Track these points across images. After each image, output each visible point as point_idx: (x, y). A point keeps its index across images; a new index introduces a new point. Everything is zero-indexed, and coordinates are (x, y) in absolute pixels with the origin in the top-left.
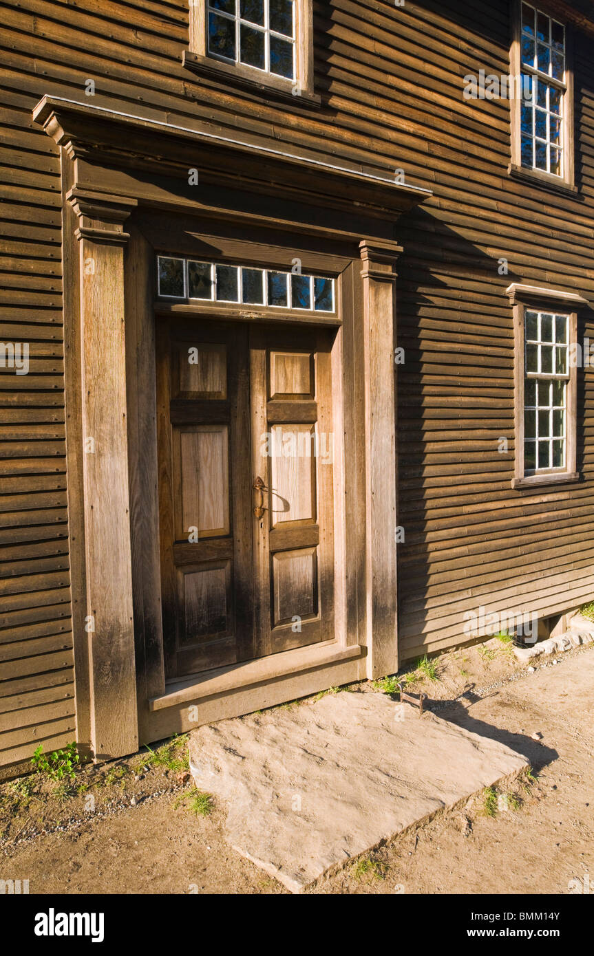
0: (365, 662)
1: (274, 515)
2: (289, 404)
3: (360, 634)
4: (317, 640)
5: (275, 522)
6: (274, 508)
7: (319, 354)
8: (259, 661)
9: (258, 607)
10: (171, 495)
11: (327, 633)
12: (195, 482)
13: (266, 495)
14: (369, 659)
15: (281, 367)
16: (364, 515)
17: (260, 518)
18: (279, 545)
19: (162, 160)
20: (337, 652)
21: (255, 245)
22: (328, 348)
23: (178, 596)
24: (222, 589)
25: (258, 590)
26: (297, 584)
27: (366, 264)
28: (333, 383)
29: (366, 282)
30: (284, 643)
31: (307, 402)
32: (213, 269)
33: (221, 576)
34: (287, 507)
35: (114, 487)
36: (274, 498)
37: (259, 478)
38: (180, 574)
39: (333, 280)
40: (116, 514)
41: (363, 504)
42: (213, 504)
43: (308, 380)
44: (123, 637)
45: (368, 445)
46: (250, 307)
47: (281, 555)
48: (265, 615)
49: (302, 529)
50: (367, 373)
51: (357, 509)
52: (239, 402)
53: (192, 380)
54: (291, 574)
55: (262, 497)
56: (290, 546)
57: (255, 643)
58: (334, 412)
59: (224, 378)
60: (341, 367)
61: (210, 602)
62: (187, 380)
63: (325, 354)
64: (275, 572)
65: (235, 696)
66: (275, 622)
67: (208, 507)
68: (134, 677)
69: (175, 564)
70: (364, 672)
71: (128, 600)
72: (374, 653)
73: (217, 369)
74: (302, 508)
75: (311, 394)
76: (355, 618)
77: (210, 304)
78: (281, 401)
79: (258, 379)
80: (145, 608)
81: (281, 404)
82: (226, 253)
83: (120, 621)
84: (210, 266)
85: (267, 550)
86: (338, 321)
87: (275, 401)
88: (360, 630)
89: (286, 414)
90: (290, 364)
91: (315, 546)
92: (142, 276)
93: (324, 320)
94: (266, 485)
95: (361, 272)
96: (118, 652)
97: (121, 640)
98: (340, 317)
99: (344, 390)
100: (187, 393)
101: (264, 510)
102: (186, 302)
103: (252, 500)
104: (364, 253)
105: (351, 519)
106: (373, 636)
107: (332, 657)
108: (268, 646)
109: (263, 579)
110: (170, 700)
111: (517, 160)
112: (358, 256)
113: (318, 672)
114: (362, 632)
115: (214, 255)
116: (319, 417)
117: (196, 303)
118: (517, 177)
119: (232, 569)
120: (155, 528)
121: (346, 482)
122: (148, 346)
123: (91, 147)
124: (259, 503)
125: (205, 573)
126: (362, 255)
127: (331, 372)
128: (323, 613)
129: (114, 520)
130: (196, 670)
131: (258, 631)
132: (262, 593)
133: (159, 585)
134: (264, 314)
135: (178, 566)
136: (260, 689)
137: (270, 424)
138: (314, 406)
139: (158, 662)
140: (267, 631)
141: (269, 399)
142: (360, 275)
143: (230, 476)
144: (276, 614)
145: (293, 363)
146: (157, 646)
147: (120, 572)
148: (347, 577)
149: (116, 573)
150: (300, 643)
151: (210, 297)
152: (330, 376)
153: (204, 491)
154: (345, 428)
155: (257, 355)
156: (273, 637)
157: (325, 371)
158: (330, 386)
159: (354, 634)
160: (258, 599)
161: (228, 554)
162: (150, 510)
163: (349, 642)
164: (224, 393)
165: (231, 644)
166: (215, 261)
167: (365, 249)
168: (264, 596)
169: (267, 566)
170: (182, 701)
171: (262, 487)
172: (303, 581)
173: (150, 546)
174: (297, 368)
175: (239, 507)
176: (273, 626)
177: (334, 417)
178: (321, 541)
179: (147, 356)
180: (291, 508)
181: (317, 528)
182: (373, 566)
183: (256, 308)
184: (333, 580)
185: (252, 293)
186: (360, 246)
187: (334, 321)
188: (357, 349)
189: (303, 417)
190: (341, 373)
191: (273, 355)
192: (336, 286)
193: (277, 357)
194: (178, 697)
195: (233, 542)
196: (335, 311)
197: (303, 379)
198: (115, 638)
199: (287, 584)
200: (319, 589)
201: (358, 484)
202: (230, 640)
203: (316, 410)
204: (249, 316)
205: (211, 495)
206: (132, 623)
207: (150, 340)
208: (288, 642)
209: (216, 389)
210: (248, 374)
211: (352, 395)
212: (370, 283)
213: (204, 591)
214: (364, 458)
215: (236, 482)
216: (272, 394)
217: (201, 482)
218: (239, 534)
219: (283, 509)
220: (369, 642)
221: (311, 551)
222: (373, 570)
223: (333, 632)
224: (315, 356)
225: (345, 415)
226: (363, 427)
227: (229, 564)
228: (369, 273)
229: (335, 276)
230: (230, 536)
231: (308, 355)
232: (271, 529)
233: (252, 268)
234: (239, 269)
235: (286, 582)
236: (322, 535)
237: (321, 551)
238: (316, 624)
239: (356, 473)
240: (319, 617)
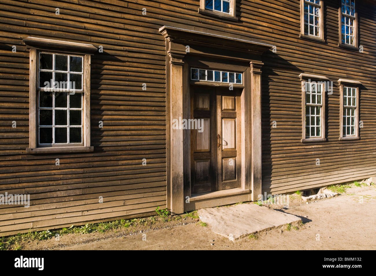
0: (251, 195)
1: (223, 146)
2: (228, 112)
3: (249, 186)
4: (235, 187)
5: (223, 149)
6: (223, 144)
7: (238, 97)
8: (218, 192)
9: (218, 175)
10: (193, 138)
11: (239, 185)
12: (200, 135)
13: (221, 140)
14: (252, 194)
15: (225, 101)
16: (251, 148)
17: (219, 147)
18: (224, 156)
19: (193, 40)
20: (242, 191)
21: (219, 64)
22: (240, 95)
23: (195, 169)
24: (207, 168)
25: (218, 169)
26: (230, 168)
27: (252, 69)
28: (241, 106)
29: (252, 74)
30: (226, 187)
31: (233, 112)
32: (206, 71)
33: (207, 163)
34: (227, 144)
35: (179, 134)
36: (223, 141)
37: (219, 134)
38: (195, 162)
39: (242, 74)
40: (179, 143)
41: (251, 144)
42: (205, 142)
43: (234, 105)
44: (180, 178)
45: (252, 125)
46: (217, 83)
47: (225, 159)
48: (220, 177)
49: (232, 151)
50: (252, 103)
51: (249, 146)
52: (213, 111)
53: (200, 104)
54: (228, 165)
55: (220, 140)
56: (228, 156)
57: (217, 186)
58: (242, 115)
59: (209, 104)
60: (244, 101)
61: (204, 172)
62: (198, 104)
63: (239, 97)
64: (223, 164)
65: (211, 201)
66: (223, 180)
67: (204, 143)
68: (183, 191)
69: (194, 159)
70: (251, 198)
71: (182, 167)
72: (254, 192)
73: (207, 101)
74: (231, 145)
75: (235, 109)
76: (248, 180)
77: (205, 82)
78: (226, 111)
79: (219, 104)
80: (186, 171)
81: (225, 112)
82: (210, 67)
83: (180, 173)
84: (205, 70)
85: (221, 157)
86: (243, 87)
87: (223, 111)
88: (249, 185)
89: (227, 115)
90: (228, 100)
91: (235, 157)
92: (187, 74)
93: (239, 86)
94: (221, 137)
95: (250, 71)
96: (179, 183)
97: (180, 179)
98: (244, 85)
99: (245, 108)
100: (198, 108)
101: (220, 144)
102: (199, 81)
103: (217, 141)
104: (251, 65)
105: (247, 148)
106: (254, 187)
107: (240, 192)
108: (220, 187)
109: (219, 166)
110: (193, 199)
111: (303, 32)
112: (249, 66)
113: (236, 197)
114: (250, 185)
115: (207, 67)
116: (237, 117)
117: (201, 81)
118: (302, 38)
119: (210, 162)
120: (189, 147)
121: (245, 137)
122: (188, 94)
123: (174, 38)
124: (219, 142)
125: (202, 162)
126: (251, 66)
127: (241, 103)
128: (238, 178)
129: (179, 144)
130: (199, 192)
131: (218, 182)
132: (219, 170)
133: (190, 165)
134: (221, 85)
135: (195, 160)
136: (218, 200)
137: (222, 118)
138: (236, 113)
139: (189, 187)
140: (220, 183)
141: (222, 110)
142: (250, 72)
143: (210, 133)
144: (223, 177)
145: (229, 100)
146: (189, 182)
147: (180, 159)
148: (245, 167)
149: (179, 159)
150: (231, 187)
151: (205, 80)
152: (241, 104)
153: (203, 138)
154: (245, 120)
155: (218, 97)
156: (222, 184)
157: (239, 103)
158: (241, 107)
159: (248, 185)
160: (218, 172)
161: (209, 157)
162: (188, 142)
163: (246, 188)
164: (209, 108)
165: (210, 185)
166: (207, 69)
167: (252, 64)
168: (220, 171)
169: (221, 162)
170: (196, 200)
171: (220, 137)
172: (232, 168)
173: (188, 153)
174: (230, 101)
175: (213, 143)
176: (222, 181)
177: (242, 116)
178: (237, 155)
179: (188, 97)
180: (228, 144)
181: (236, 151)
182: (254, 164)
183: (219, 83)
184: (241, 168)
185: (217, 78)
186: (250, 63)
187: (242, 86)
188: (249, 95)
189: (232, 116)
190: (244, 103)
191: (223, 97)
192: (242, 76)
193: (224, 98)
194: (195, 198)
195: (211, 154)
196: (242, 83)
197: (232, 104)
198: (178, 178)
199: (227, 168)
200: (237, 171)
201: (249, 138)
202: (209, 184)
203: (236, 114)
204: (216, 85)
205: (205, 139)
206: (183, 174)
207: (189, 92)
208: (227, 187)
209: (207, 107)
210: (216, 103)
211: (248, 109)
212: (253, 75)
213: (202, 168)
214: (251, 130)
215: (212, 136)
216: (223, 109)
217: (202, 135)
218: (213, 151)
219: (226, 145)
220: (252, 189)
221: (234, 158)
222: (254, 166)
223: (241, 185)
224: (236, 97)
225: (245, 116)
226: (251, 120)
227: (209, 160)
228: (253, 71)
229: (242, 72)
230: (210, 152)
231: (234, 97)
232: (222, 150)
233: (218, 71)
234: (214, 71)
235: (226, 168)
236: (238, 154)
237: (237, 159)
238: (236, 182)
239: (248, 134)
240: (236, 180)
